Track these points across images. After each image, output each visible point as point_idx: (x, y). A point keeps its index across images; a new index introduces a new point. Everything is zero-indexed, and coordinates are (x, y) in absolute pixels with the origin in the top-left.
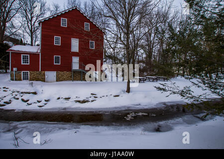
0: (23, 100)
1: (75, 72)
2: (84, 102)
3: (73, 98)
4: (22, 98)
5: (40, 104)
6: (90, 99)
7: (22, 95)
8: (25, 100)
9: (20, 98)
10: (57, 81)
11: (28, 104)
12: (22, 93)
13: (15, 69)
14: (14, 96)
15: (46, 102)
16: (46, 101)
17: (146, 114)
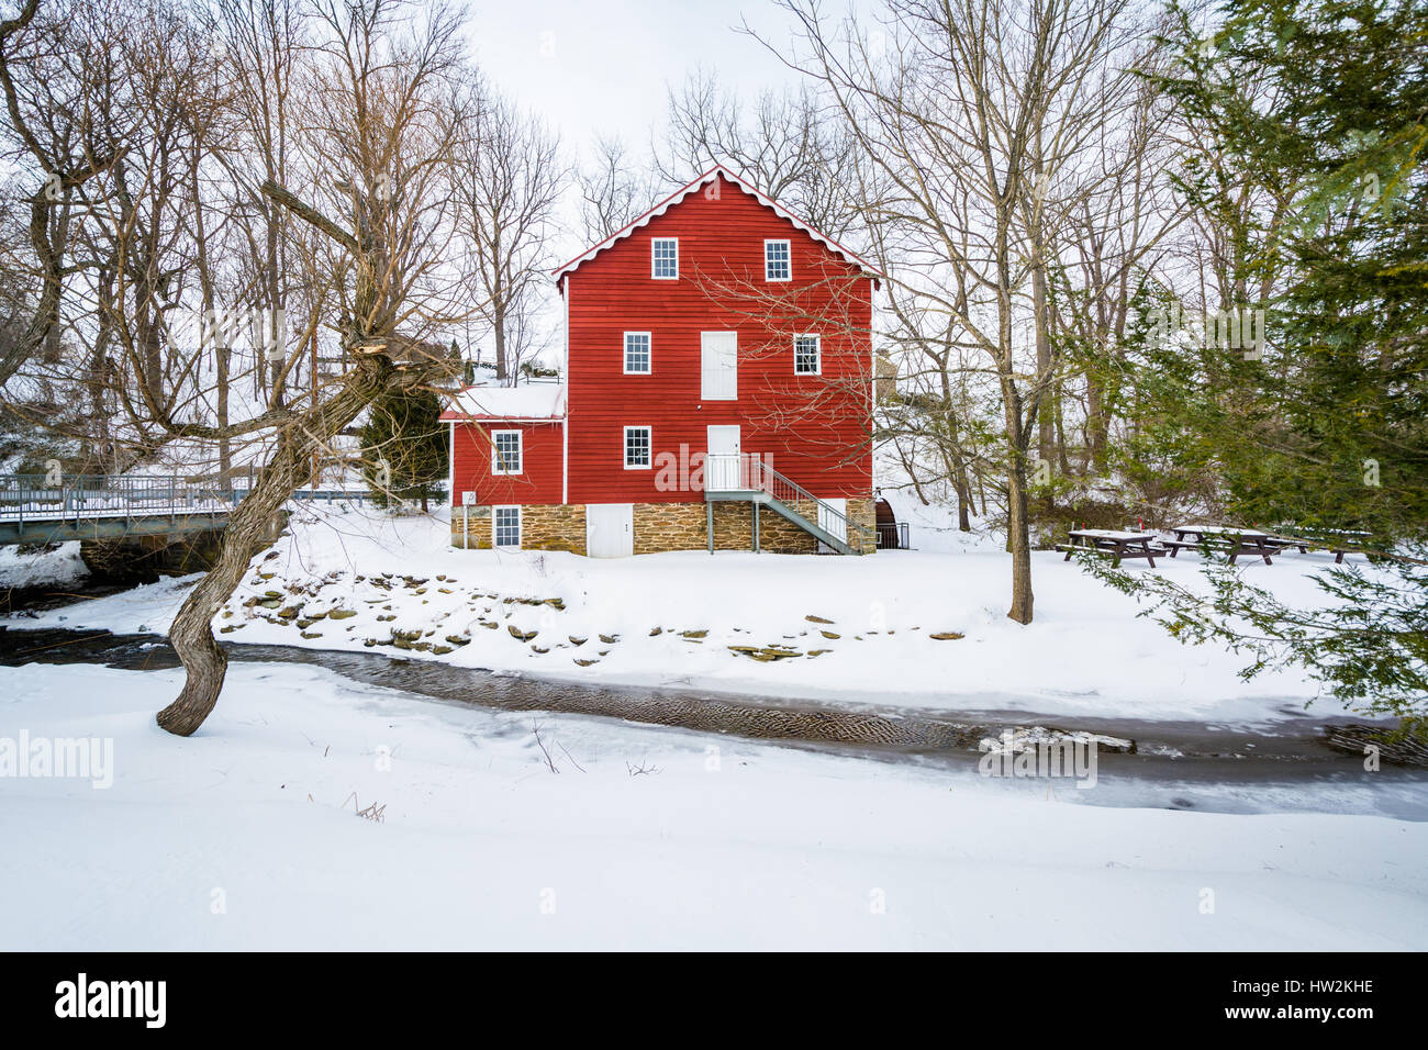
0: (515, 633)
1: (722, 505)
2: (773, 655)
3: (721, 636)
4: (512, 622)
5: (582, 653)
6: (803, 646)
7: (508, 608)
8: (524, 631)
9: (504, 624)
10: (637, 551)
11: (534, 648)
12: (509, 601)
13: (468, 497)
14: (480, 612)
15: (605, 646)
16: (605, 639)
17: (1125, 744)
